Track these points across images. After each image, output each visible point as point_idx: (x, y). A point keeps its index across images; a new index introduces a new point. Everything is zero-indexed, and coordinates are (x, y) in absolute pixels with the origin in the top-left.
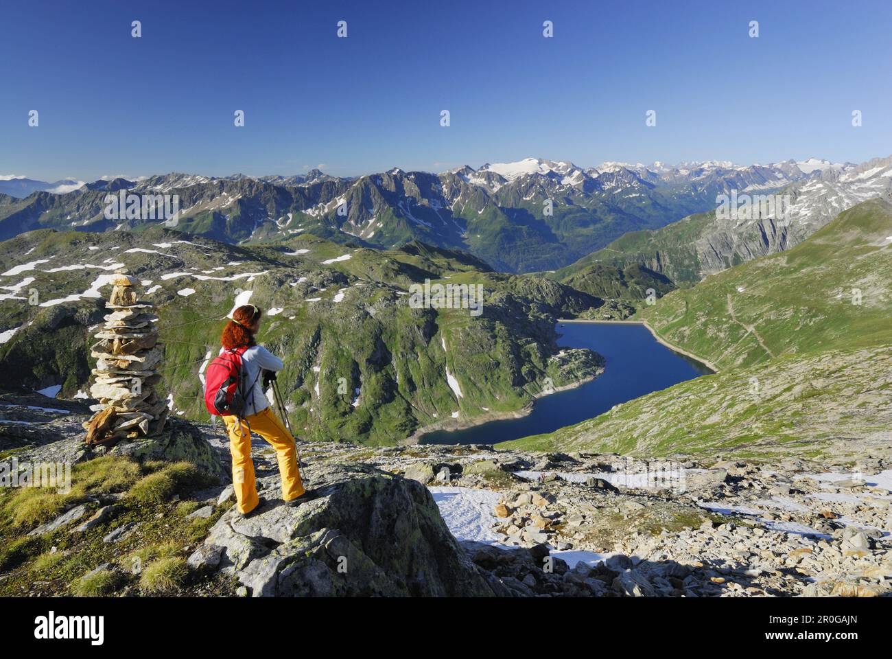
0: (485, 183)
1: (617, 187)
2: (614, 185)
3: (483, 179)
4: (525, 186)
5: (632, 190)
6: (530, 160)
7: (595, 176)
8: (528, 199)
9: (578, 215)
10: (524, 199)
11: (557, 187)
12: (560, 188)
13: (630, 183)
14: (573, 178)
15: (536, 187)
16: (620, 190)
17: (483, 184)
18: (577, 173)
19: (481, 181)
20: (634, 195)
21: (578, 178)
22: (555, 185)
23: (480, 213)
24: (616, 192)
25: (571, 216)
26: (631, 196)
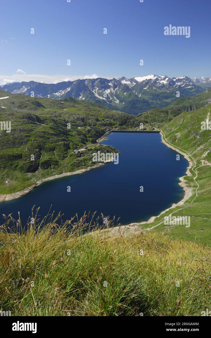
0: (130, 83)
1: (183, 84)
2: (182, 83)
3: (130, 82)
4: (145, 84)
5: (189, 85)
6: (150, 75)
7: (175, 80)
8: (146, 88)
9: (165, 94)
10: (144, 88)
11: (158, 84)
12: (159, 84)
13: (189, 83)
14: (166, 81)
15: (149, 84)
16: (184, 85)
17: (129, 84)
18: (167, 79)
19: (128, 83)
20: (190, 87)
21: (167, 81)
22: (157, 84)
23: (125, 94)
24: (182, 86)
25: (162, 95)
26: (188, 87)
